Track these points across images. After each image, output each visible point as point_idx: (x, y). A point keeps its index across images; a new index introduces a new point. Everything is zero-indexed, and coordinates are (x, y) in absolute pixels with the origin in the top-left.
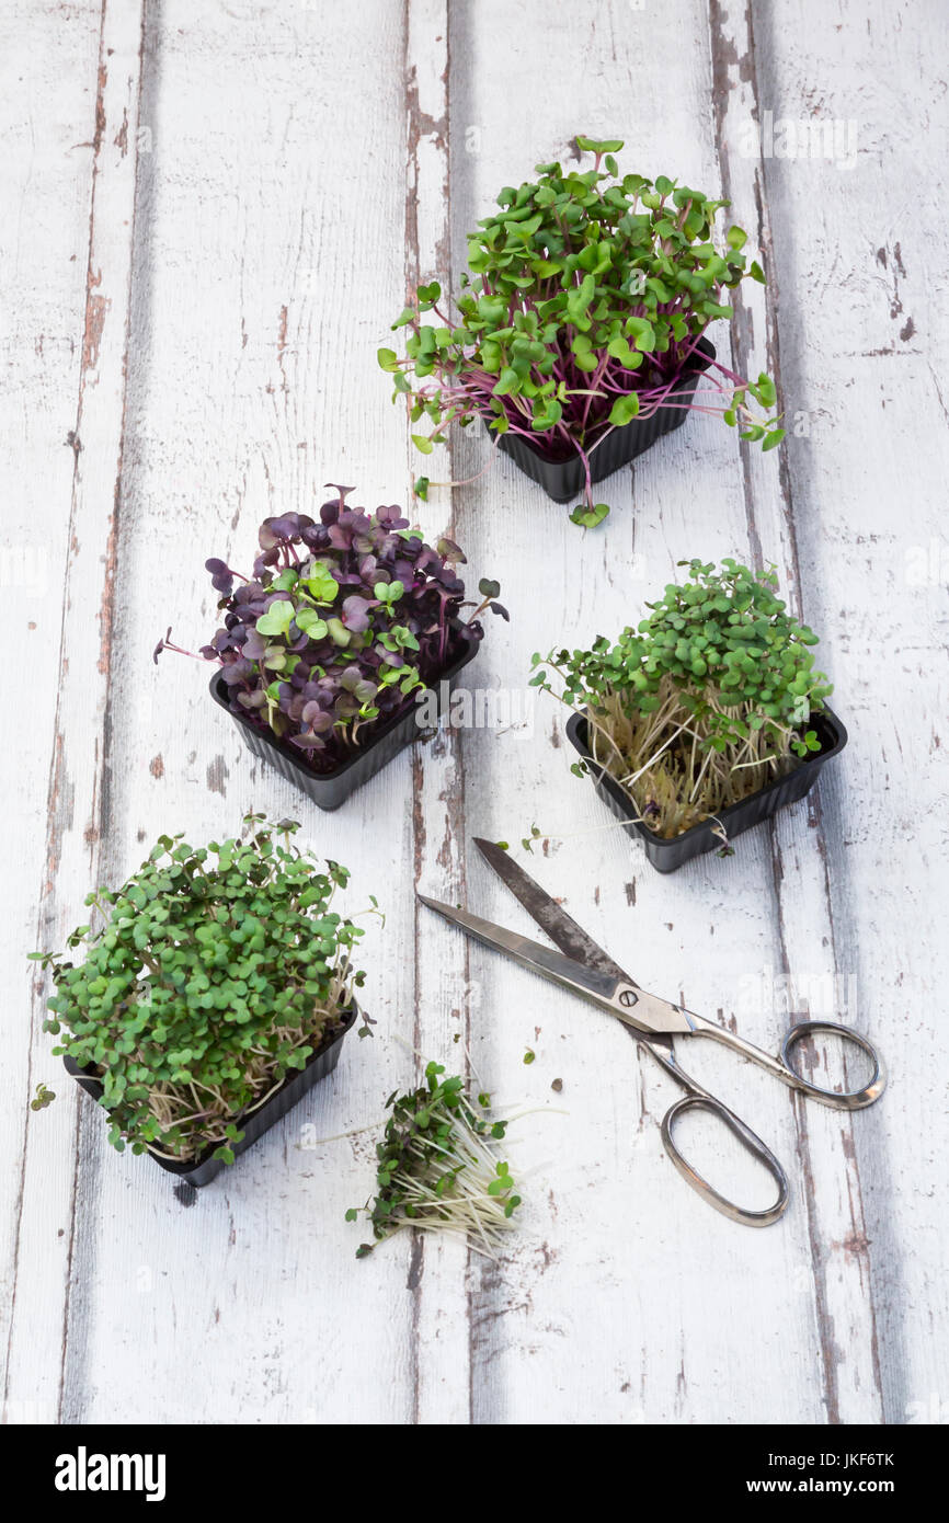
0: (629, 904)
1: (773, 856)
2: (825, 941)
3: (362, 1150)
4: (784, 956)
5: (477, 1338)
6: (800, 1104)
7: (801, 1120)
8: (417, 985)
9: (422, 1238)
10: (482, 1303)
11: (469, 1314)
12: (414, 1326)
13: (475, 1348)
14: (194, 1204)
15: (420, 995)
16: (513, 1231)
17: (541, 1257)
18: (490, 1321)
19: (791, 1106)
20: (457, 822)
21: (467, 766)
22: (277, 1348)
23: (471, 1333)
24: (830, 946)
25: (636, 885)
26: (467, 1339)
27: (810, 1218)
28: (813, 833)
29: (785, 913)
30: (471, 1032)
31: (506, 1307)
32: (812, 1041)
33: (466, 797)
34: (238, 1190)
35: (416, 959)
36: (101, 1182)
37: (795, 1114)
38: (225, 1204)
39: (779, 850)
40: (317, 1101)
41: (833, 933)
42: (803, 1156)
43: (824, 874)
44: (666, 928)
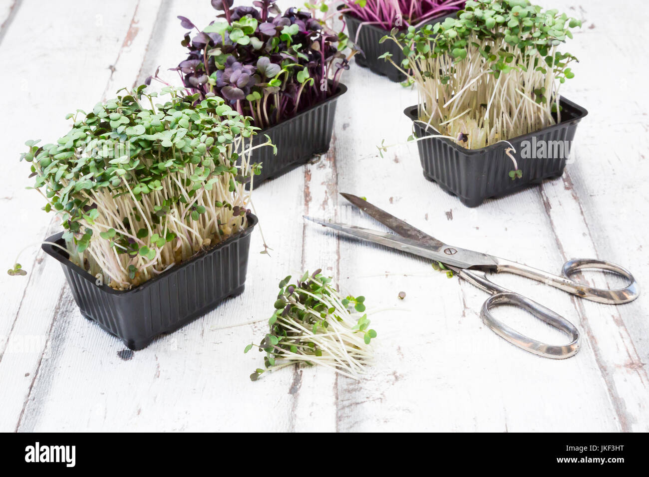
0: (448, 219)
1: (544, 200)
2: (584, 234)
3: (259, 330)
4: (557, 240)
5: (341, 415)
6: (579, 305)
7: (581, 311)
8: (303, 257)
9: (301, 371)
10: (346, 398)
11: (336, 404)
12: (293, 411)
13: (340, 420)
14: (131, 359)
15: (305, 261)
16: (370, 366)
17: (393, 378)
18: (352, 407)
19: (573, 305)
20: (333, 192)
21: (340, 171)
22: (184, 426)
23: (337, 413)
24: (588, 236)
25: (452, 212)
26: (334, 416)
27: (596, 355)
28: (569, 192)
29: (555, 223)
30: (340, 276)
31: (366, 399)
32: (583, 276)
33: (339, 183)
34: (165, 351)
35: (303, 246)
36: (64, 349)
37: (576, 308)
38: (154, 358)
39: (547, 198)
40: (228, 309)
41: (589, 231)
42: (586, 327)
43: (579, 208)
44: (475, 229)
